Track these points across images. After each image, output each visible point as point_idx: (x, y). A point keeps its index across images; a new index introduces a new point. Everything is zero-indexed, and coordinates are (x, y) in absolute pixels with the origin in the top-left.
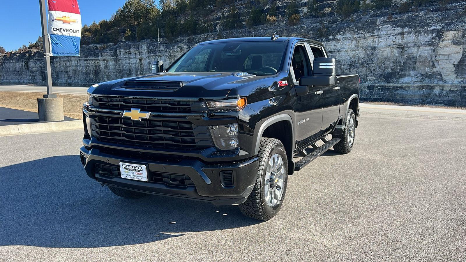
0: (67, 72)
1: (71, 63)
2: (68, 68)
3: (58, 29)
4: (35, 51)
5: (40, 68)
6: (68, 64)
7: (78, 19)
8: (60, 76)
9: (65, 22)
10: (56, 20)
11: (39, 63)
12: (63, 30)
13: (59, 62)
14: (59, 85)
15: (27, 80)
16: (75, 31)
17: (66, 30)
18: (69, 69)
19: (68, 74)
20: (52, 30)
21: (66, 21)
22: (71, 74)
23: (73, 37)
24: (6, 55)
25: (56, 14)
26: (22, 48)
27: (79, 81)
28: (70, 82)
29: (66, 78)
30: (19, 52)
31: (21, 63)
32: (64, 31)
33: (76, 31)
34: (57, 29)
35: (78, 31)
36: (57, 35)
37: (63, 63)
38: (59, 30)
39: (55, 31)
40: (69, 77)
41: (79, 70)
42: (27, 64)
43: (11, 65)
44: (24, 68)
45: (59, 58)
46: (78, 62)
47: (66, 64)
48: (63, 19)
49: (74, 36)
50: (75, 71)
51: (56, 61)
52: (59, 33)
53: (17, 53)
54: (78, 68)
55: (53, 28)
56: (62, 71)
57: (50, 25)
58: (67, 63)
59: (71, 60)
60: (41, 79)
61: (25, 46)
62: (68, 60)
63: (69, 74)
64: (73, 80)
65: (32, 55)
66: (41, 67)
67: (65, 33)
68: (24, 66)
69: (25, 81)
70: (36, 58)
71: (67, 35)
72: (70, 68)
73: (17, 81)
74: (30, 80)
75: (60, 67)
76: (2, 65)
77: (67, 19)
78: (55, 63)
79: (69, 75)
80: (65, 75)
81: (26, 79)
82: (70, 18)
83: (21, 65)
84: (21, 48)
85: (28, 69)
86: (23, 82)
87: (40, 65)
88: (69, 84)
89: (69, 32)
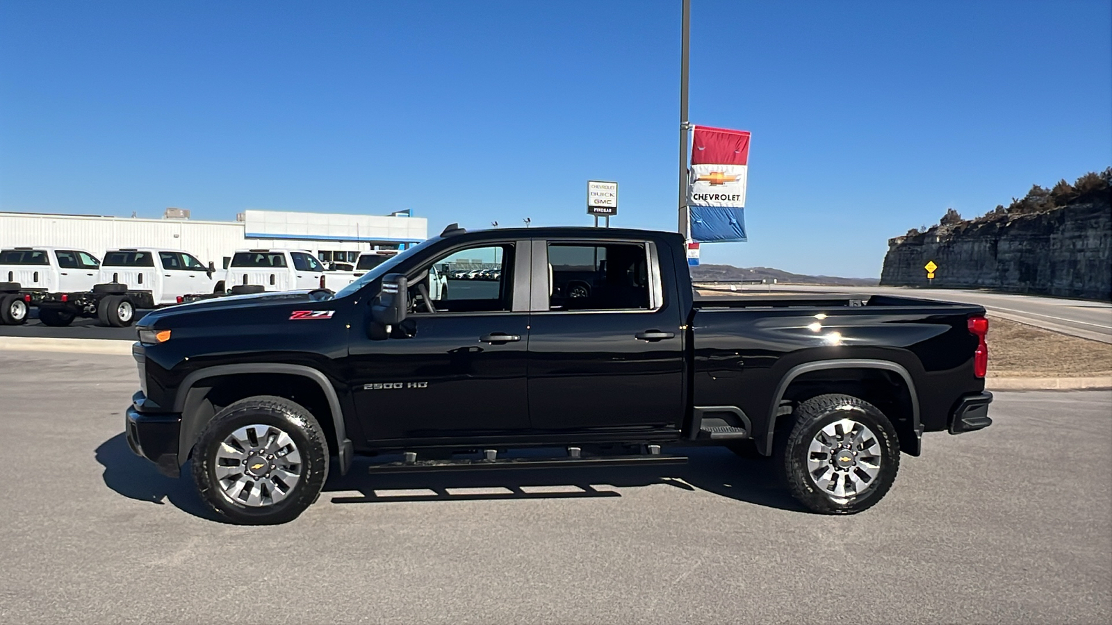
0: (1074, 263)
1: (1085, 242)
2: (1079, 254)
3: (701, 195)
4: (1016, 217)
5: (1019, 254)
6: (1079, 244)
7: (739, 175)
8: (1058, 273)
9: (714, 183)
10: (699, 180)
11: (1017, 243)
12: (709, 198)
13: (1061, 241)
14: (1053, 292)
15: (990, 278)
16: (731, 198)
17: (714, 197)
18: (1080, 256)
19: (1075, 269)
20: (692, 198)
21: (716, 180)
22: (1082, 267)
23: (728, 208)
24: (959, 228)
25: (701, 170)
26: (995, 211)
27: (1099, 285)
28: (1078, 285)
29: (1071, 278)
30: (984, 221)
31: (984, 243)
32: (711, 198)
33: (733, 198)
34: (700, 197)
35: (738, 196)
36: (701, 206)
37: (1068, 242)
38: (702, 197)
39: (696, 199)
40: (1078, 276)
41: (1102, 258)
42: (995, 245)
43: (966, 247)
44: (988, 255)
45: (1060, 232)
46: (1103, 240)
47: (1074, 245)
48: (712, 177)
49: (730, 206)
50: (1094, 260)
51: (1054, 239)
52: (703, 203)
53: (980, 223)
54: (1101, 254)
55: (693, 195)
56: (1063, 261)
57: (691, 189)
58: (1077, 243)
59: (1086, 237)
60: (1018, 276)
61: (1002, 207)
62: (1080, 237)
63: (1078, 267)
64: (1086, 282)
65: (1007, 225)
66: (1020, 251)
67: (714, 203)
68: (987, 249)
69: (988, 282)
70: (1013, 232)
71: (715, 206)
72: (1082, 253)
73: (970, 280)
74: (995, 278)
75: (1061, 252)
76: (949, 247)
77: (719, 177)
78: (1052, 241)
79: (1078, 270)
80: (1068, 272)
81: (990, 276)
82: (725, 174)
83: (982, 247)
84: (993, 211)
85: (996, 256)
86: (983, 283)
87: (1020, 246)
88: (1075, 291)
89: (720, 200)
